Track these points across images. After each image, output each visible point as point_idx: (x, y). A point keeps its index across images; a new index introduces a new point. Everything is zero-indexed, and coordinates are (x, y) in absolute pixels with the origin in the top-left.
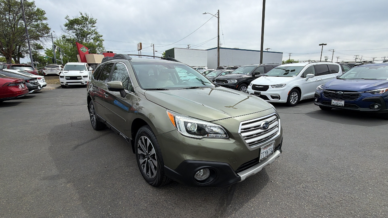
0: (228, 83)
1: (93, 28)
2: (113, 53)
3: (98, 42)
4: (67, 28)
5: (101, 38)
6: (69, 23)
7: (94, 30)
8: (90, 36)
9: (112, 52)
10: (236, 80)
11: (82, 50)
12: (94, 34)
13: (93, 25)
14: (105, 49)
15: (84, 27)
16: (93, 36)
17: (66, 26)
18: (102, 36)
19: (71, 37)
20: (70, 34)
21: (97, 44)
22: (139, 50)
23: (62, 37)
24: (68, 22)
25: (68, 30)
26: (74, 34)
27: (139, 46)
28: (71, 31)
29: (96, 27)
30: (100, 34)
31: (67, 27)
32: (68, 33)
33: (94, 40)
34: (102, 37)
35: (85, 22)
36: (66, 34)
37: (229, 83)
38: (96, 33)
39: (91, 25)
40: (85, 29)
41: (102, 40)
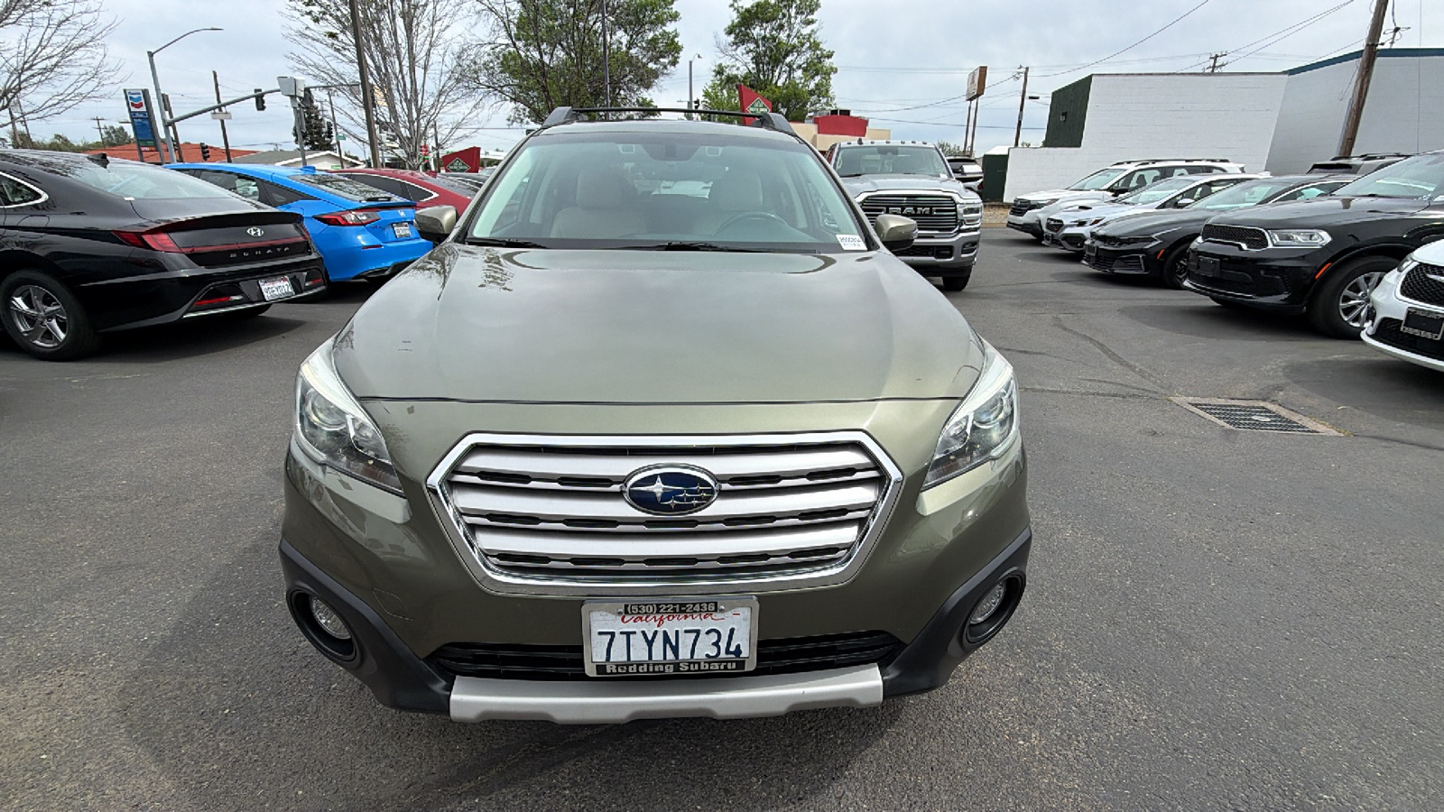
0: (1267, 245)
1: (806, 30)
2: (852, 114)
3: (817, 79)
4: (731, 38)
5: (827, 62)
6: (739, 22)
7: (810, 35)
8: (793, 58)
9: (847, 113)
10: (1324, 234)
11: (752, 109)
12: (810, 48)
13: (809, 17)
14: (834, 102)
15: (781, 27)
16: (801, 60)
17: (729, 33)
18: (829, 56)
19: (738, 69)
20: (737, 60)
21: (812, 85)
22: (971, 100)
23: (715, 71)
24: (734, 17)
25: (735, 47)
26: (748, 58)
27: (973, 82)
28: (742, 49)
29: (817, 22)
30: (826, 47)
31: (733, 36)
32: (732, 56)
33: (805, 70)
34: (830, 60)
35: (784, 11)
36: (726, 61)
37: (1271, 246)
38: (815, 46)
39: (804, 16)
40: (783, 36)
41: (832, 68)
